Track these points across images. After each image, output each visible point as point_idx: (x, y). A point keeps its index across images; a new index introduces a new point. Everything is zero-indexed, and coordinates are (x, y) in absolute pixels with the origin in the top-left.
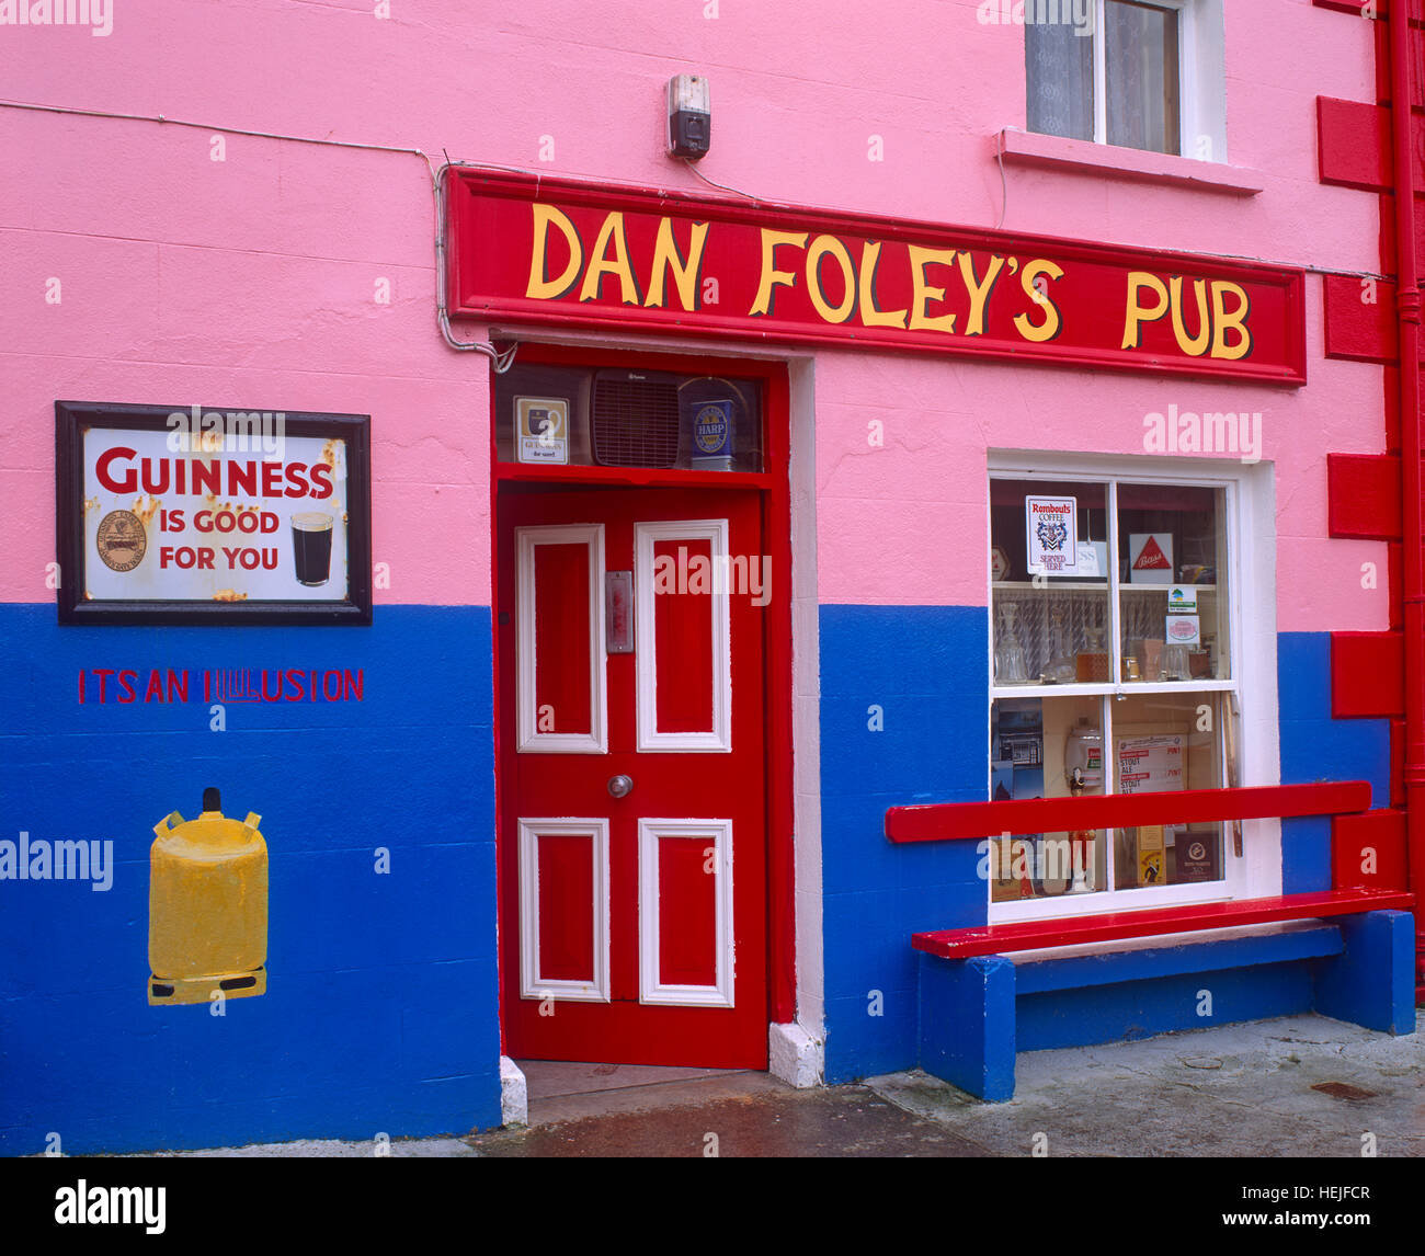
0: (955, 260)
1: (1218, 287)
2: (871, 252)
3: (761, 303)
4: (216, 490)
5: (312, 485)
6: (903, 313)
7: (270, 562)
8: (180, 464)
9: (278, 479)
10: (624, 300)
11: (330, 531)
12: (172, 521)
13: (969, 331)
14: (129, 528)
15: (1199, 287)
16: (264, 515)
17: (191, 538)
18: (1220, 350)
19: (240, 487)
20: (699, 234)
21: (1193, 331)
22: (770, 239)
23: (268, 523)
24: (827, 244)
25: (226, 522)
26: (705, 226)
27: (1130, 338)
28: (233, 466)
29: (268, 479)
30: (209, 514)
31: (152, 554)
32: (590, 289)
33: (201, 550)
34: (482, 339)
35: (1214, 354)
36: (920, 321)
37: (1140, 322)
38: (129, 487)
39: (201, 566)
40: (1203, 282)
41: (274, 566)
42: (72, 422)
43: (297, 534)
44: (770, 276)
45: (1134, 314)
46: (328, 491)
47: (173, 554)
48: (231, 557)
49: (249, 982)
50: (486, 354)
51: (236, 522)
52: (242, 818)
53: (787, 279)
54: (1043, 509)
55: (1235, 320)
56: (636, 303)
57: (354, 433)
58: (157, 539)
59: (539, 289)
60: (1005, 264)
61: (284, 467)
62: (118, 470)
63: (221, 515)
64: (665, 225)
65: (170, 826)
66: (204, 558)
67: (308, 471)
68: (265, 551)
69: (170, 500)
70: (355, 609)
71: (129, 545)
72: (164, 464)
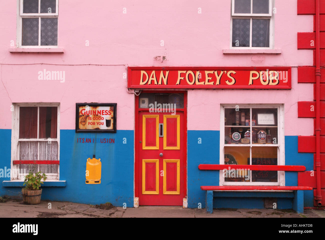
0: (214, 72)
2: (198, 73)
3: (178, 82)
5: (109, 113)
6: (204, 82)
7: (103, 124)
8: (91, 111)
9: (104, 112)
10: (155, 84)
11: (111, 120)
12: (90, 119)
13: (217, 84)
16: (102, 118)
17: (92, 121)
20: (167, 73)
24: (189, 72)
26: (168, 71)
27: (250, 82)
28: (98, 111)
29: (103, 112)
31: (87, 123)
32: (149, 83)
33: (94, 122)
34: (133, 92)
35: (270, 84)
36: (207, 83)
37: (253, 80)
39: (93, 125)
42: (78, 106)
43: (106, 120)
44: (179, 78)
45: (251, 78)
46: (111, 114)
47: (90, 123)
48: (97, 123)
49: (98, 182)
50: (133, 93)
52: (98, 159)
53: (182, 78)
56: (157, 84)
57: (114, 106)
58: (88, 121)
59: (142, 83)
60: (224, 72)
61: (105, 111)
62: (83, 112)
64: (162, 72)
65: (89, 160)
67: (108, 111)
68: (102, 123)
70: (113, 131)
72: (89, 111)
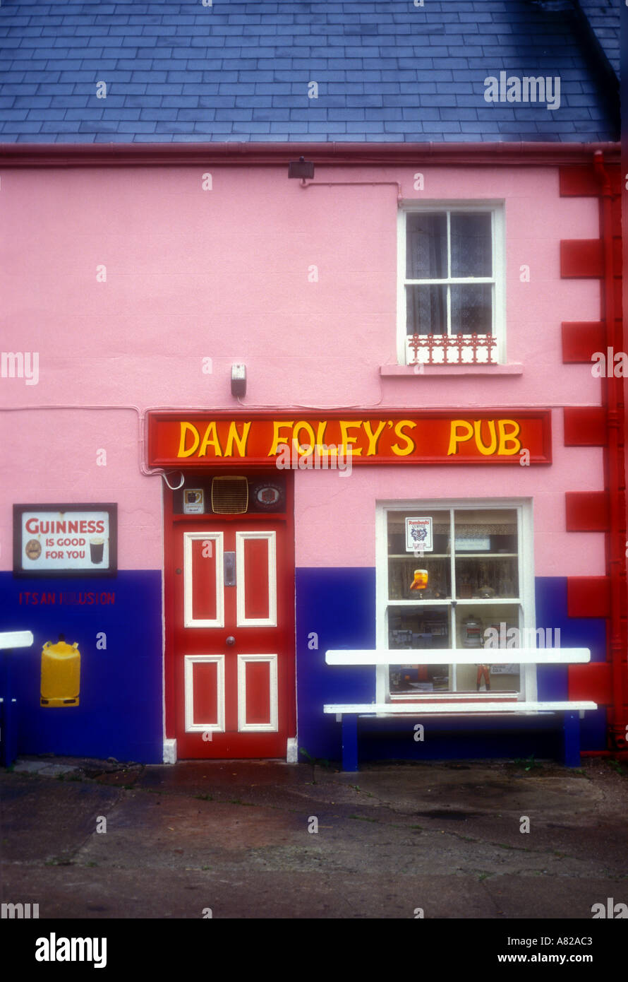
0: (362, 425)
1: (501, 423)
2: (322, 426)
3: (274, 451)
4: (64, 531)
10: (217, 454)
11: (103, 545)
12: (50, 543)
13: (369, 454)
14: (36, 546)
15: (491, 424)
16: (80, 539)
17: (56, 548)
18: (503, 451)
19: (72, 530)
20: (247, 426)
21: (487, 444)
22: (277, 425)
23: (81, 542)
24: (302, 425)
25: (68, 542)
26: (249, 424)
27: (452, 449)
28: (70, 523)
29: (82, 527)
30: (62, 540)
31: (43, 554)
32: (203, 452)
33: (59, 552)
34: (160, 471)
35: (499, 453)
37: (457, 443)
38: (36, 531)
39: (59, 558)
40: (493, 421)
41: (83, 557)
42: (19, 510)
43: (92, 546)
44: (277, 439)
45: (454, 439)
46: (103, 530)
47: (50, 554)
48: (69, 554)
49: (73, 702)
50: (160, 476)
51: (71, 542)
52: (72, 644)
53: (285, 440)
54: (414, 523)
55: (512, 437)
56: (220, 455)
57: (111, 509)
58: (45, 549)
59: (183, 453)
60: (387, 424)
61: (87, 522)
62: (33, 526)
63: (66, 540)
64: (233, 425)
65: (48, 645)
66: (60, 555)
67: (96, 523)
69: (49, 536)
70: (111, 572)
71: (36, 551)
72: (48, 523)
